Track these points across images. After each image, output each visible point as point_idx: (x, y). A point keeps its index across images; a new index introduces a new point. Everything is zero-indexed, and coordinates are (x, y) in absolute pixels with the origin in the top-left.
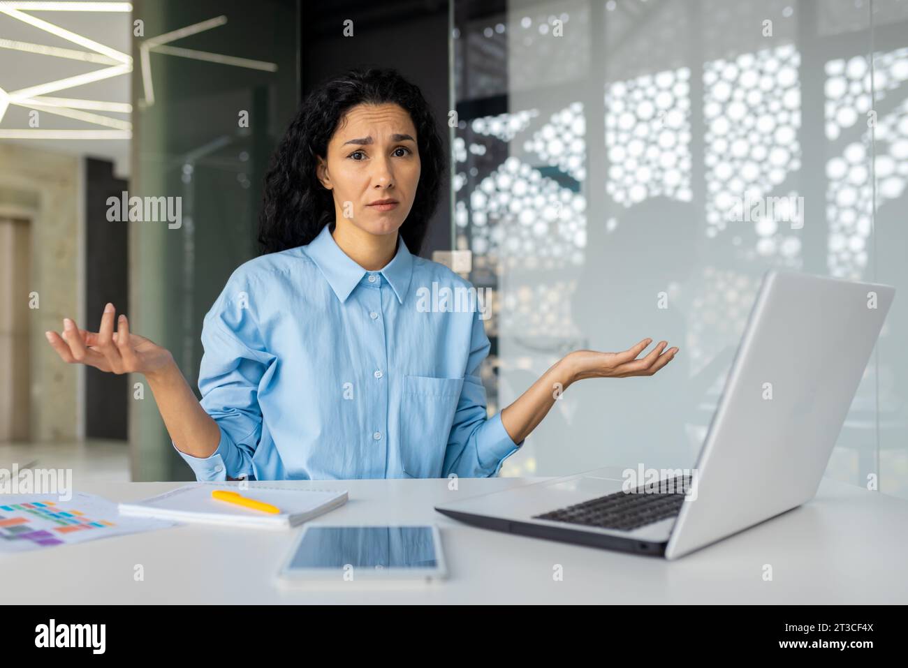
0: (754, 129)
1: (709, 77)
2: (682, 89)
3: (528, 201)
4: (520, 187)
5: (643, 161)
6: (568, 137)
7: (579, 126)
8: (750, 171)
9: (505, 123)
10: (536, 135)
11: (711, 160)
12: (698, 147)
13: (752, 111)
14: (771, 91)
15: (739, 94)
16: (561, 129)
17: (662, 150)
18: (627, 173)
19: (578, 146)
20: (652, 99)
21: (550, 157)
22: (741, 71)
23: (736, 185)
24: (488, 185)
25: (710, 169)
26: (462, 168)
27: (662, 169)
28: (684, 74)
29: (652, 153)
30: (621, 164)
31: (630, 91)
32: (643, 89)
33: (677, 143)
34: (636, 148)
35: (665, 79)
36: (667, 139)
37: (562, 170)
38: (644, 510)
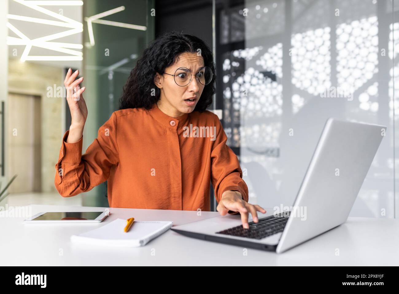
0: (359, 54)
1: (339, 31)
2: (327, 37)
3: (258, 87)
4: (255, 81)
5: (309, 69)
6: (275, 58)
7: (280, 53)
8: (357, 73)
9: (248, 53)
10: (261, 57)
11: (339, 68)
12: (334, 63)
13: (358, 46)
14: (367, 38)
15: (352, 39)
16: (272, 55)
17: (318, 64)
18: (302, 74)
19: (280, 63)
20: (313, 41)
21: (267, 67)
22: (353, 29)
23: (351, 80)
24: (240, 80)
25: (339, 72)
26: (228, 72)
27: (317, 73)
28: (328, 30)
29: (313, 65)
30: (300, 70)
31: (303, 38)
32: (309, 37)
33: (324, 61)
34: (306, 63)
35: (319, 32)
36: (320, 59)
37: (273, 73)
38: (268, 229)
